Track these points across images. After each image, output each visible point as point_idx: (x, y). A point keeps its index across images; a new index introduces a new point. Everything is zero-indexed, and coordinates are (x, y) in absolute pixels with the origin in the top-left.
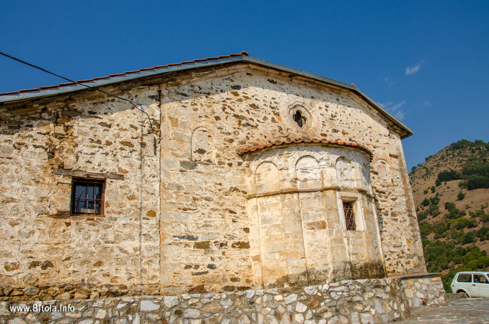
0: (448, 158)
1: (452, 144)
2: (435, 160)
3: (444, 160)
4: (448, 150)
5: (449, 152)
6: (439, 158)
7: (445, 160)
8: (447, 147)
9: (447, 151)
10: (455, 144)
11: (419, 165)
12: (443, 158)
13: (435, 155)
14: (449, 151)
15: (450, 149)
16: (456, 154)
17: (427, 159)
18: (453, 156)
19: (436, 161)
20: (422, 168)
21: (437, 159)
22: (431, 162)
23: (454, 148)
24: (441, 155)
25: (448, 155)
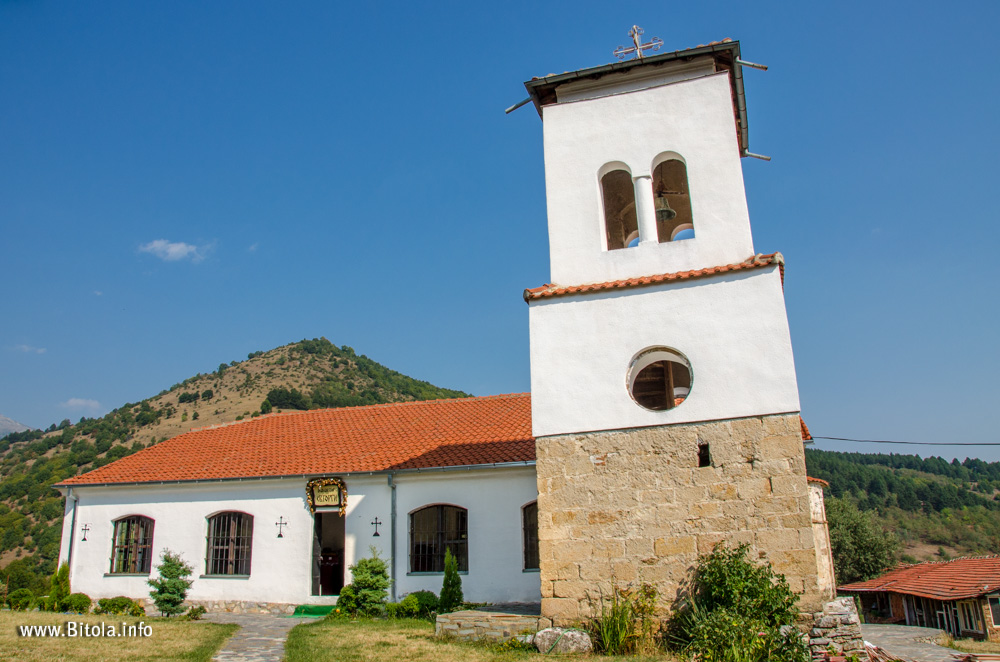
0: (291, 364)
1: (302, 342)
2: (266, 362)
3: (283, 367)
4: (294, 349)
5: (296, 355)
6: (275, 361)
7: (285, 366)
8: (293, 344)
9: (291, 350)
10: (308, 342)
11: (234, 364)
12: (281, 362)
13: (268, 353)
14: (295, 353)
15: (297, 350)
16: (306, 362)
17: (251, 356)
18: (301, 363)
19: (268, 364)
20: (239, 370)
21: (271, 361)
22: (258, 363)
23: (306, 349)
24: (279, 356)
25: (292, 359)
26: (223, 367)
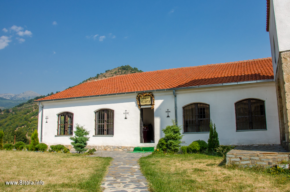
26: (98, 75)
